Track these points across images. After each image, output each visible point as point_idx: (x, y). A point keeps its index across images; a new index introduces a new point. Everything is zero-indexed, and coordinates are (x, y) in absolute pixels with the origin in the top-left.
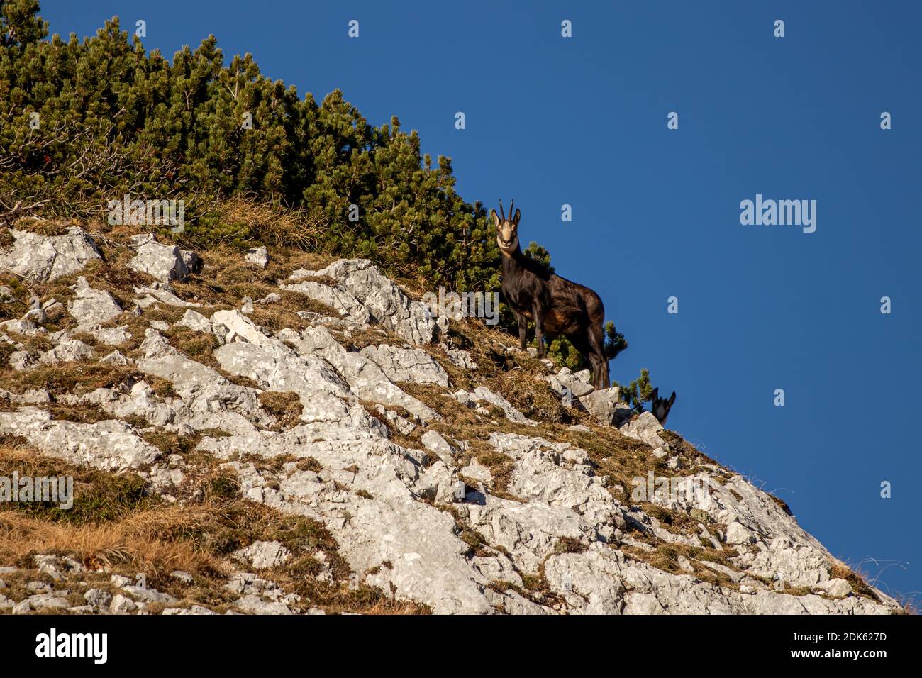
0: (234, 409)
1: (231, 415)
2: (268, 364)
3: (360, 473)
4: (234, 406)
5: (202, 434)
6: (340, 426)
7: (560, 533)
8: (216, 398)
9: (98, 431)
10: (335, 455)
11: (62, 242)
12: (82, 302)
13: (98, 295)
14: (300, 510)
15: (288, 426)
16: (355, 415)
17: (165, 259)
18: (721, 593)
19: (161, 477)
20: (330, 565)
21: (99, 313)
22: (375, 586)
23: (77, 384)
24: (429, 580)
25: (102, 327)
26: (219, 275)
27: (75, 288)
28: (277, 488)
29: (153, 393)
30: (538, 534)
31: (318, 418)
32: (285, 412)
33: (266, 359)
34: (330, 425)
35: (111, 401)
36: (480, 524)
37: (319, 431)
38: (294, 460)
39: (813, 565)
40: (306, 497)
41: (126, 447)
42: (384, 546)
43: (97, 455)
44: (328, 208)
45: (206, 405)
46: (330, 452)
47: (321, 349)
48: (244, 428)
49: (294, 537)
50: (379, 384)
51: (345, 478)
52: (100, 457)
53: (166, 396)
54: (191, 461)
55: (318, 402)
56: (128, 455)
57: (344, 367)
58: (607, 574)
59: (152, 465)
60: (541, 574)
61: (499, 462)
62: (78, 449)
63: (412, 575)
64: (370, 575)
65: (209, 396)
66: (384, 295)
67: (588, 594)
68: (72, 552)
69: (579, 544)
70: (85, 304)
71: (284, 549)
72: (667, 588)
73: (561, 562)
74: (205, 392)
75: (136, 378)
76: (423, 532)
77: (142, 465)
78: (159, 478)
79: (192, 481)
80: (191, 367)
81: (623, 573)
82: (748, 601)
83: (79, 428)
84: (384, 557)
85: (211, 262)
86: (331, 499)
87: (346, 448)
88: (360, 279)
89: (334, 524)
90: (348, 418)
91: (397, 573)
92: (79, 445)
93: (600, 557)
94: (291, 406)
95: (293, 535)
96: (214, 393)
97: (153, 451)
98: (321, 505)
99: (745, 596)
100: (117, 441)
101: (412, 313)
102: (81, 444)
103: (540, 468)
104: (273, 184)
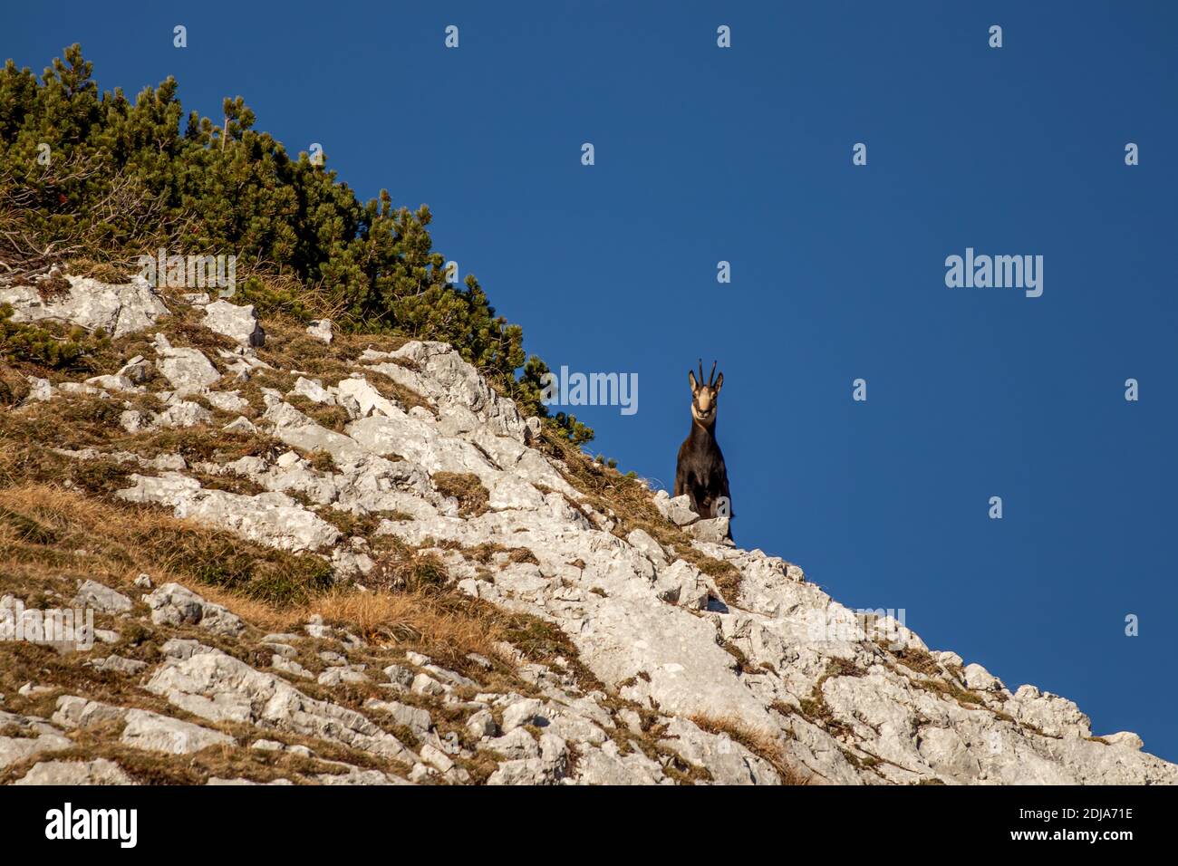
0: (406, 490)
1: (406, 497)
2: (417, 444)
3: (588, 568)
4: (406, 487)
5: (379, 517)
6: (539, 515)
7: (831, 653)
8: (386, 475)
9: (262, 504)
10: (551, 547)
11: (127, 292)
12: (174, 361)
13: (192, 355)
14: (523, 608)
15: (473, 514)
16: (554, 504)
17: (242, 320)
18: (1022, 734)
19: (346, 562)
20: (575, 673)
21: (196, 376)
22: (632, 700)
23: (215, 451)
24: (699, 696)
25: (211, 390)
26: (286, 348)
27: (156, 346)
28: (491, 580)
29: (310, 465)
30: (804, 652)
31: (511, 505)
32: (465, 497)
33: (415, 438)
34: (527, 515)
35: (261, 472)
36: (736, 637)
37: (514, 520)
38: (504, 550)
39: (1071, 719)
40: (528, 593)
41: (301, 525)
42: (636, 654)
43: (265, 532)
44: (351, 288)
45: (375, 482)
46: (545, 544)
47: (465, 432)
48: (426, 512)
49: (529, 638)
50: (542, 477)
51: (572, 574)
52: (269, 535)
53: (325, 471)
54: (377, 546)
55: (509, 487)
56: (305, 533)
57: (499, 455)
58: (898, 702)
59: (332, 547)
60: (819, 699)
61: (724, 571)
62: (241, 524)
63: (678, 689)
64: (624, 687)
65: (377, 473)
66: (471, 386)
67: (879, 725)
68: (349, 624)
69: (854, 667)
70: (178, 363)
71: (519, 652)
72: (966, 723)
73: (842, 686)
74: (372, 468)
75: (278, 448)
76: (682, 639)
77: (321, 546)
78: (342, 563)
79: (384, 569)
80: (337, 441)
81: (916, 702)
82: (1054, 746)
83: (239, 500)
84: (639, 667)
85: (273, 332)
86: (560, 597)
87: (560, 540)
88: (444, 365)
89: (569, 625)
90: (546, 507)
91: (657, 686)
92: (241, 520)
93: (888, 683)
94: (474, 490)
95: (525, 635)
96: (383, 469)
97: (333, 532)
98: (549, 603)
99: (1050, 740)
100: (289, 517)
101: (501, 410)
102: (244, 518)
103: (771, 580)
104: (283, 255)
